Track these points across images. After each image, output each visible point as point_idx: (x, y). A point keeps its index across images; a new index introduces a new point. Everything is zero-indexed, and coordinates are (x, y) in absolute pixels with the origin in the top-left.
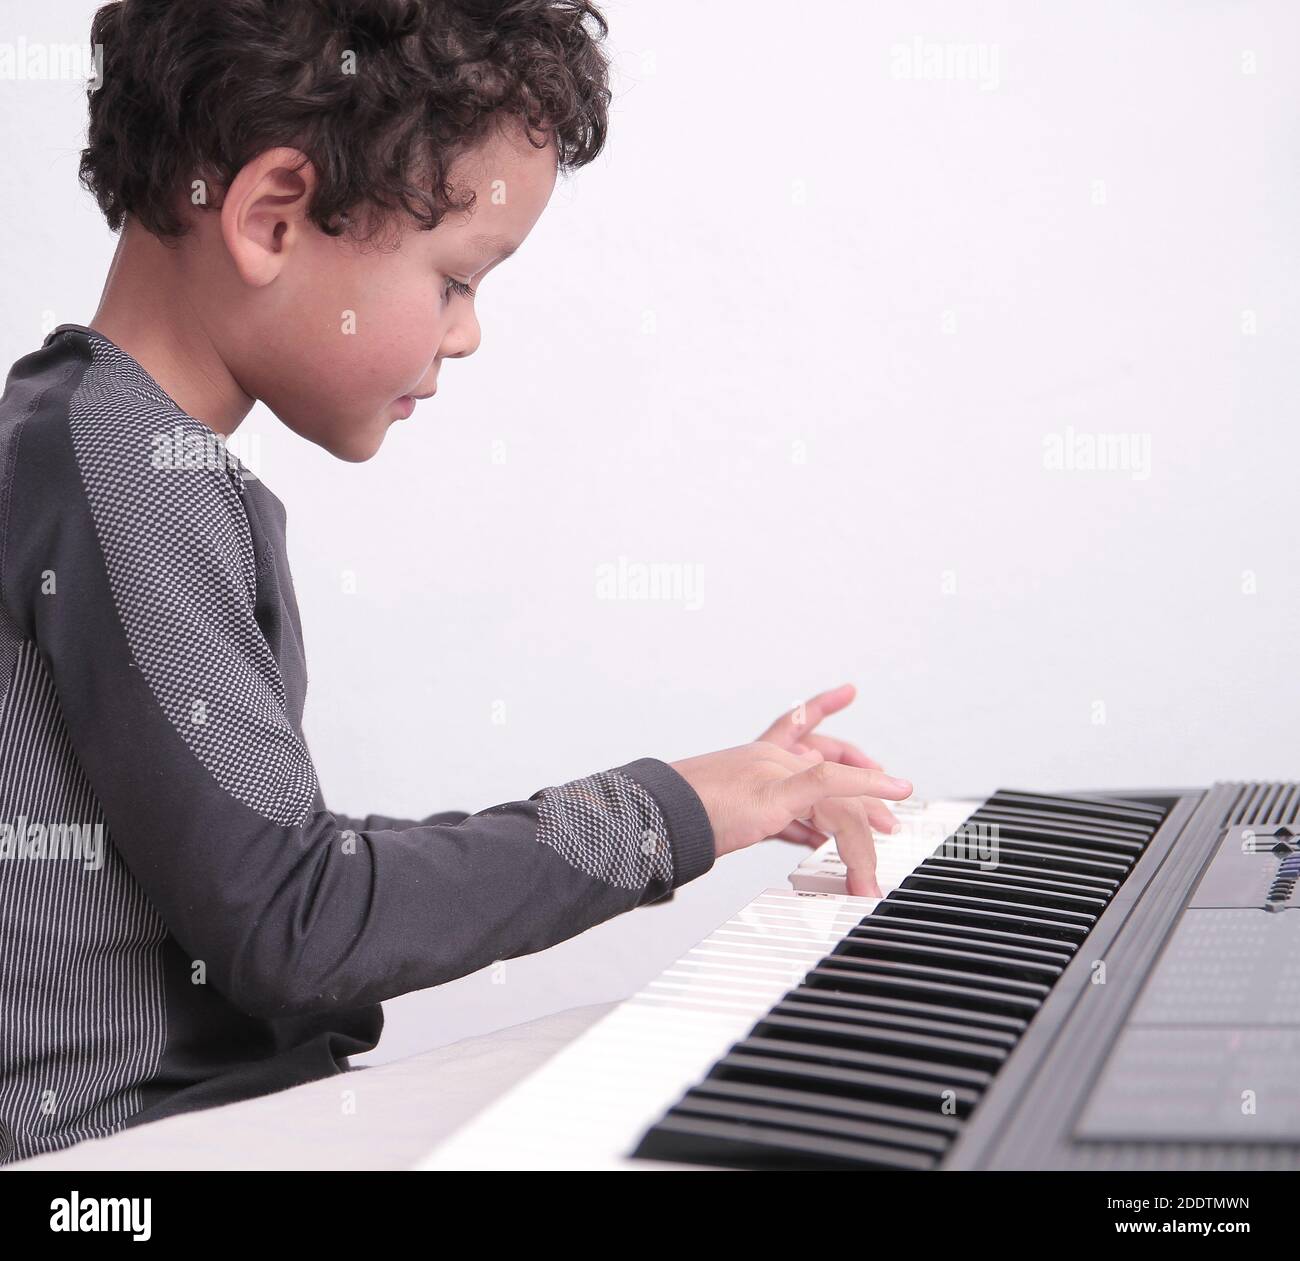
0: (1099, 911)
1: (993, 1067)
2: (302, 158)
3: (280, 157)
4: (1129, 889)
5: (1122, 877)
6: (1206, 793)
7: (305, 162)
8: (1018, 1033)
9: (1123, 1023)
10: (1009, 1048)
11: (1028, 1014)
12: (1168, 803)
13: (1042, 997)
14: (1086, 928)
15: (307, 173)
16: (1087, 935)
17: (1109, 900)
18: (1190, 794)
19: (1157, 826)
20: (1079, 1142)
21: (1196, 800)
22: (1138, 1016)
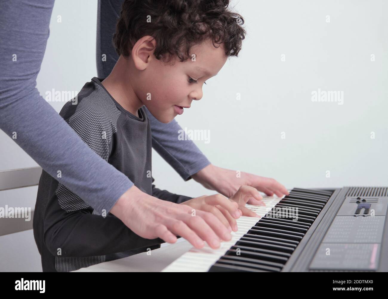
0: (316, 216)
1: (291, 252)
2: (153, 38)
3: (147, 38)
4: (323, 212)
5: (322, 208)
6: (341, 189)
7: (153, 39)
8: (297, 244)
9: (321, 242)
10: (295, 248)
11: (300, 240)
12: (332, 191)
13: (303, 236)
14: (313, 220)
15: (154, 42)
16: (313, 222)
17: (319, 213)
18: (338, 189)
19: (330, 196)
20: (310, 270)
21: (339, 191)
22: (324, 241)
